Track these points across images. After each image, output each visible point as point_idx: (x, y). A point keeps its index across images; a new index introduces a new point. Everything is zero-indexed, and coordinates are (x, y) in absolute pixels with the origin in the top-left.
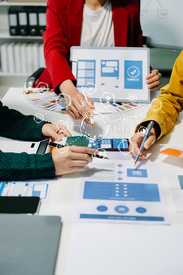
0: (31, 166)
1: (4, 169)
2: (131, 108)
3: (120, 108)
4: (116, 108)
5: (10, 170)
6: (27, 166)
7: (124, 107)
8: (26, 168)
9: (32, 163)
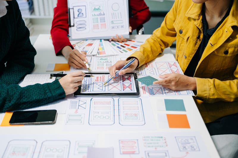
0: (48, 95)
1: (29, 101)
2: (132, 50)
3: (124, 50)
4: (121, 50)
5: (34, 101)
6: (45, 95)
7: (127, 49)
8: (45, 97)
9: (48, 93)
